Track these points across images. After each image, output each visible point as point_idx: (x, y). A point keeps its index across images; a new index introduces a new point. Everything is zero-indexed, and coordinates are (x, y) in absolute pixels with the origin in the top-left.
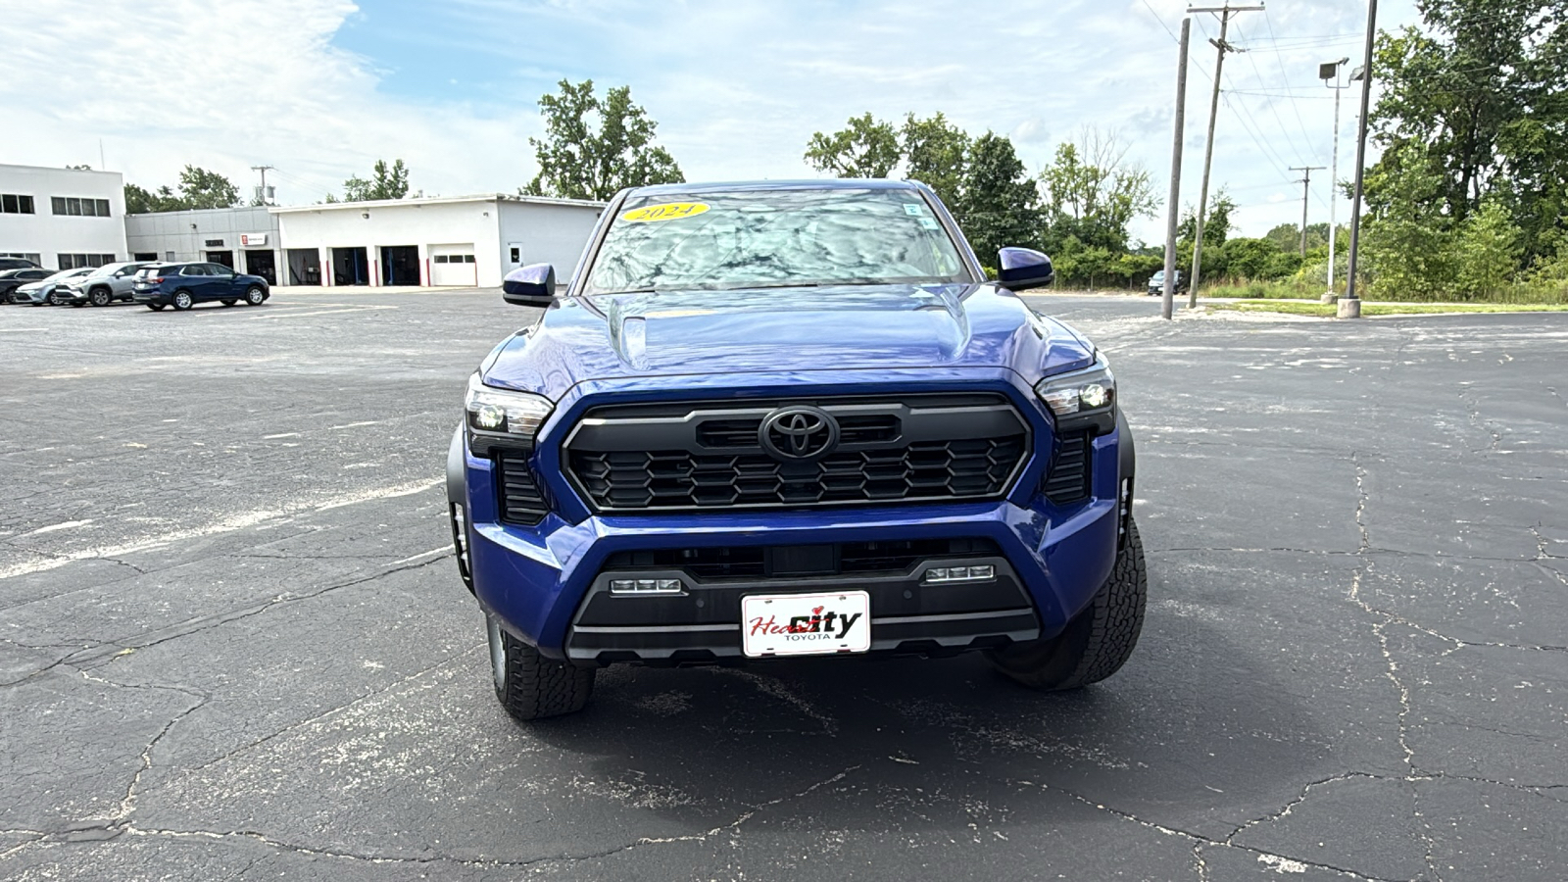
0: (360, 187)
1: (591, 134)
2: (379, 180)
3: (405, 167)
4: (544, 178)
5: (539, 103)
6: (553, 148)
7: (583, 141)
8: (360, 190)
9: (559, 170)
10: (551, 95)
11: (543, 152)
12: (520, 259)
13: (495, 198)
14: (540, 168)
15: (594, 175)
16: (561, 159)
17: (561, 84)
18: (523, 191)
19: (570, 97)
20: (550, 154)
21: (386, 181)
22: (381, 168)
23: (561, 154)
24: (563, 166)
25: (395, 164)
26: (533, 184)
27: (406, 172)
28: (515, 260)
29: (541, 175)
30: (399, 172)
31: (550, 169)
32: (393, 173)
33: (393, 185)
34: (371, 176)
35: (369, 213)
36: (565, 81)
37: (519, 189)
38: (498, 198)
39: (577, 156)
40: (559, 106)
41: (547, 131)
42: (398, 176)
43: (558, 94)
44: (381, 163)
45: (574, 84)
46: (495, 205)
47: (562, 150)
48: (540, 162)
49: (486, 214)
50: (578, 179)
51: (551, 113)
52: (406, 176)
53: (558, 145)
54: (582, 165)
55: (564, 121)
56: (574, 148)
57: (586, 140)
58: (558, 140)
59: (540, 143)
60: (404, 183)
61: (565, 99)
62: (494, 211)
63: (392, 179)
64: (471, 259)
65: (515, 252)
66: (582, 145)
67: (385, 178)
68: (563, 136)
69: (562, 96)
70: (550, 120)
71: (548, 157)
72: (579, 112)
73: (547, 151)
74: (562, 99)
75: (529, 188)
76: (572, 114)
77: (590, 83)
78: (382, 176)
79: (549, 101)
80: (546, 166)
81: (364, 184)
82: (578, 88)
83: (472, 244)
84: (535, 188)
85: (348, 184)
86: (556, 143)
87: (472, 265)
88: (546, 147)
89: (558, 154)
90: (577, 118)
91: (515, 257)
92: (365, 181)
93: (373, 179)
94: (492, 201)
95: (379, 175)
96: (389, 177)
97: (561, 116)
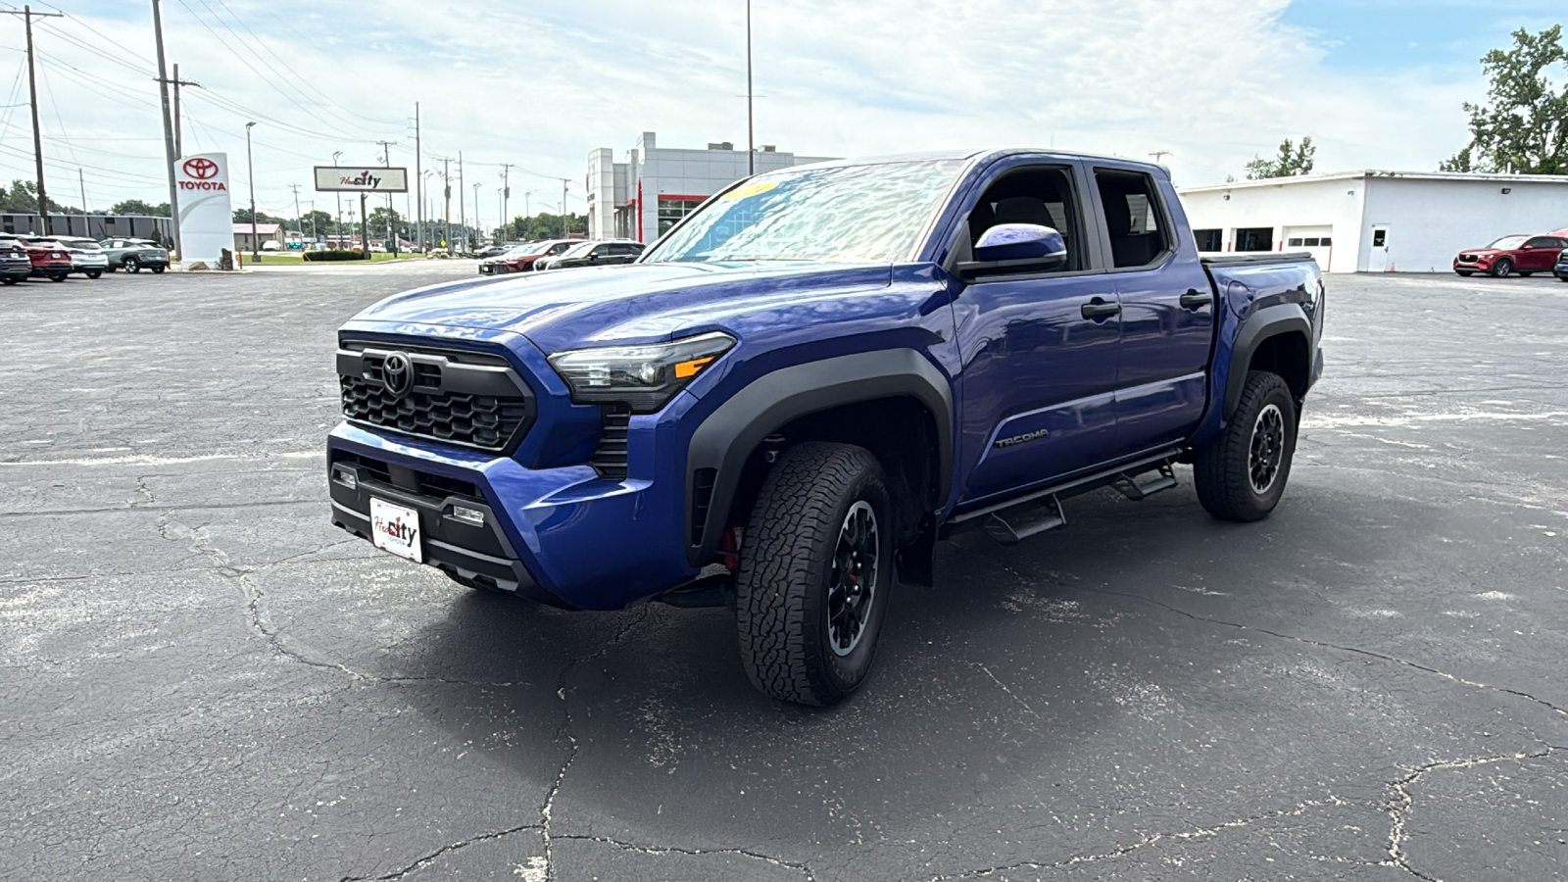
0: (1262, 168)
1: (1552, 92)
2: (1282, 159)
3: (1311, 145)
4: (1475, 148)
5: (1482, 61)
6: (1493, 113)
7: (1536, 102)
8: (1261, 171)
9: (1497, 138)
10: (1500, 49)
11: (1478, 118)
12: (1386, 243)
13: (1363, 175)
14: (1472, 137)
15: (1544, 141)
16: (1502, 124)
17: (1515, 34)
18: (1446, 165)
19: (1525, 49)
20: (1488, 120)
21: (1290, 161)
22: (1286, 148)
23: (1504, 119)
24: (1504, 134)
25: (1302, 143)
26: (1460, 157)
27: (1313, 150)
28: (1377, 244)
29: (1472, 146)
30: (1305, 150)
31: (1485, 137)
32: (1299, 151)
33: (1297, 164)
34: (1274, 156)
35: (1231, 195)
36: (1523, 30)
37: (1441, 163)
38: (1367, 174)
39: (1526, 118)
40: (1510, 62)
41: (1490, 93)
42: (1304, 155)
43: (1508, 47)
44: (1286, 142)
45: (1533, 32)
46: (1362, 183)
47: (1505, 114)
48: (1473, 131)
49: (1351, 193)
50: (1520, 148)
51: (1497, 70)
52: (1312, 154)
53: (1501, 107)
54: (1529, 131)
55: (1513, 79)
56: (1524, 112)
57: (1542, 99)
58: (1502, 102)
59: (1476, 108)
60: (1309, 161)
61: (1518, 53)
62: (1360, 189)
63: (1297, 158)
64: (1327, 242)
65: (1380, 235)
66: (1535, 107)
67: (1289, 157)
68: (1510, 97)
69: (1515, 49)
70: (1494, 79)
71: (1484, 123)
72: (1536, 66)
73: (1484, 117)
74: (1513, 52)
75: (1454, 161)
76: (1524, 70)
77: (1557, 29)
78: (1286, 155)
79: (1497, 57)
80: (1480, 134)
81: (1267, 165)
82: (1539, 36)
83: (1331, 226)
84: (1463, 161)
85: (1249, 165)
86: (1498, 106)
87: (1327, 248)
88: (1484, 111)
89: (1500, 118)
90: (1531, 75)
91: (1379, 240)
92: (1267, 162)
93: (1276, 158)
94: (1361, 178)
95: (1282, 155)
96: (1294, 156)
97: (1510, 73)
